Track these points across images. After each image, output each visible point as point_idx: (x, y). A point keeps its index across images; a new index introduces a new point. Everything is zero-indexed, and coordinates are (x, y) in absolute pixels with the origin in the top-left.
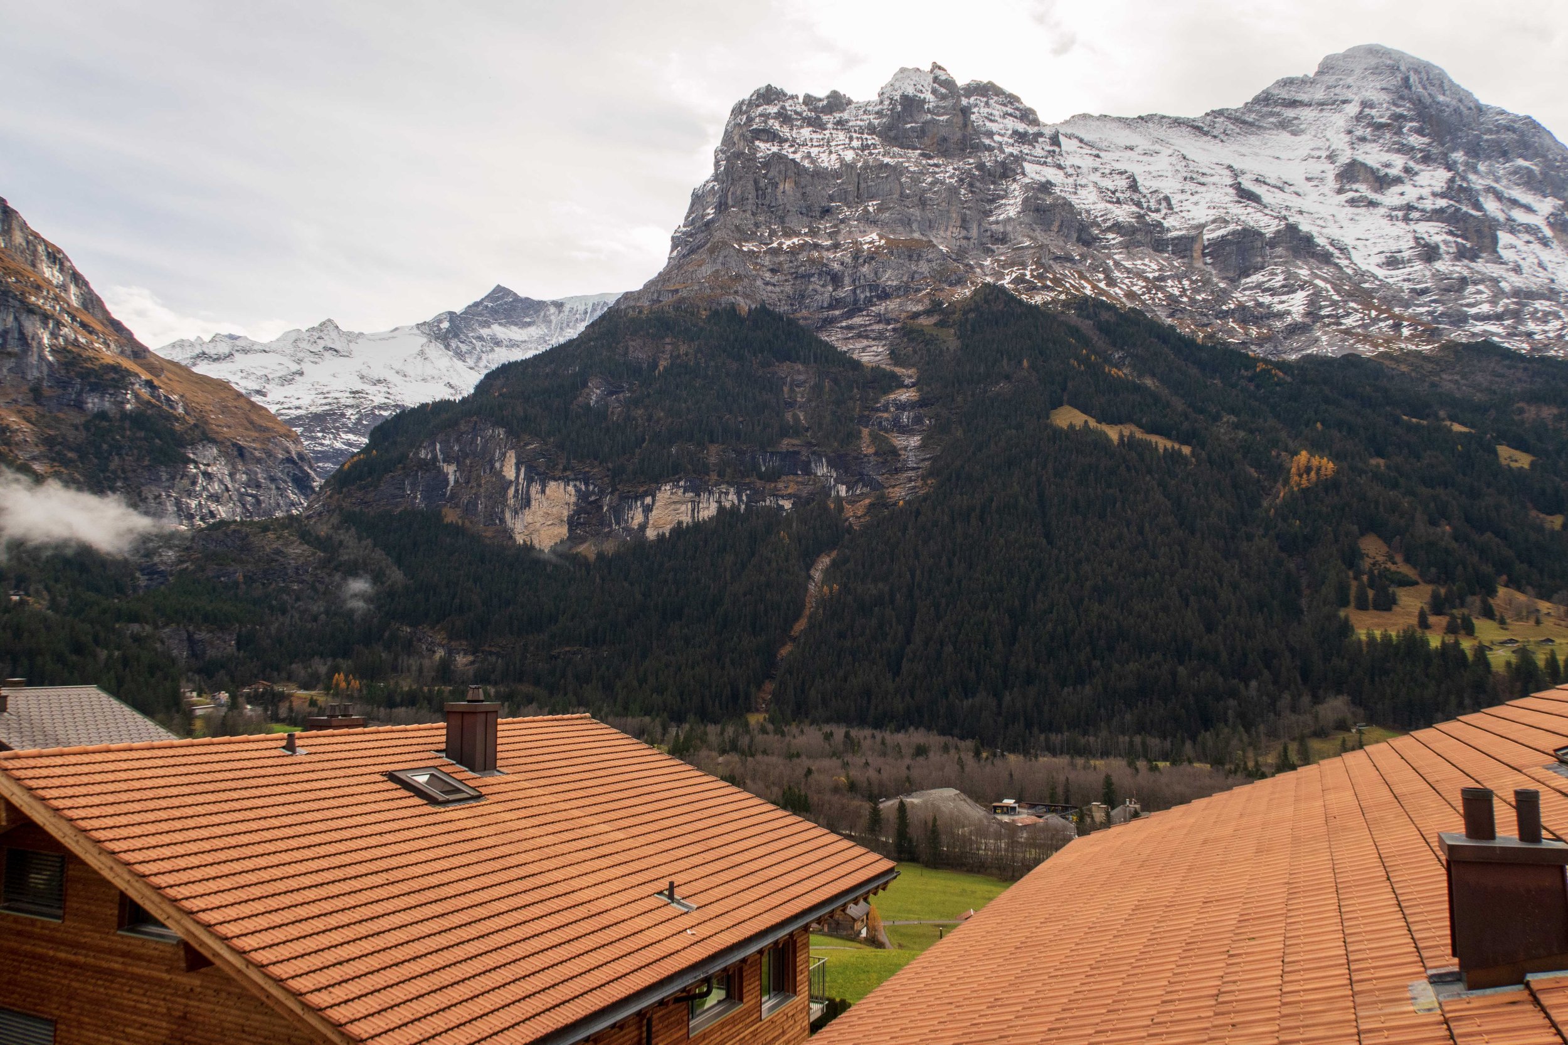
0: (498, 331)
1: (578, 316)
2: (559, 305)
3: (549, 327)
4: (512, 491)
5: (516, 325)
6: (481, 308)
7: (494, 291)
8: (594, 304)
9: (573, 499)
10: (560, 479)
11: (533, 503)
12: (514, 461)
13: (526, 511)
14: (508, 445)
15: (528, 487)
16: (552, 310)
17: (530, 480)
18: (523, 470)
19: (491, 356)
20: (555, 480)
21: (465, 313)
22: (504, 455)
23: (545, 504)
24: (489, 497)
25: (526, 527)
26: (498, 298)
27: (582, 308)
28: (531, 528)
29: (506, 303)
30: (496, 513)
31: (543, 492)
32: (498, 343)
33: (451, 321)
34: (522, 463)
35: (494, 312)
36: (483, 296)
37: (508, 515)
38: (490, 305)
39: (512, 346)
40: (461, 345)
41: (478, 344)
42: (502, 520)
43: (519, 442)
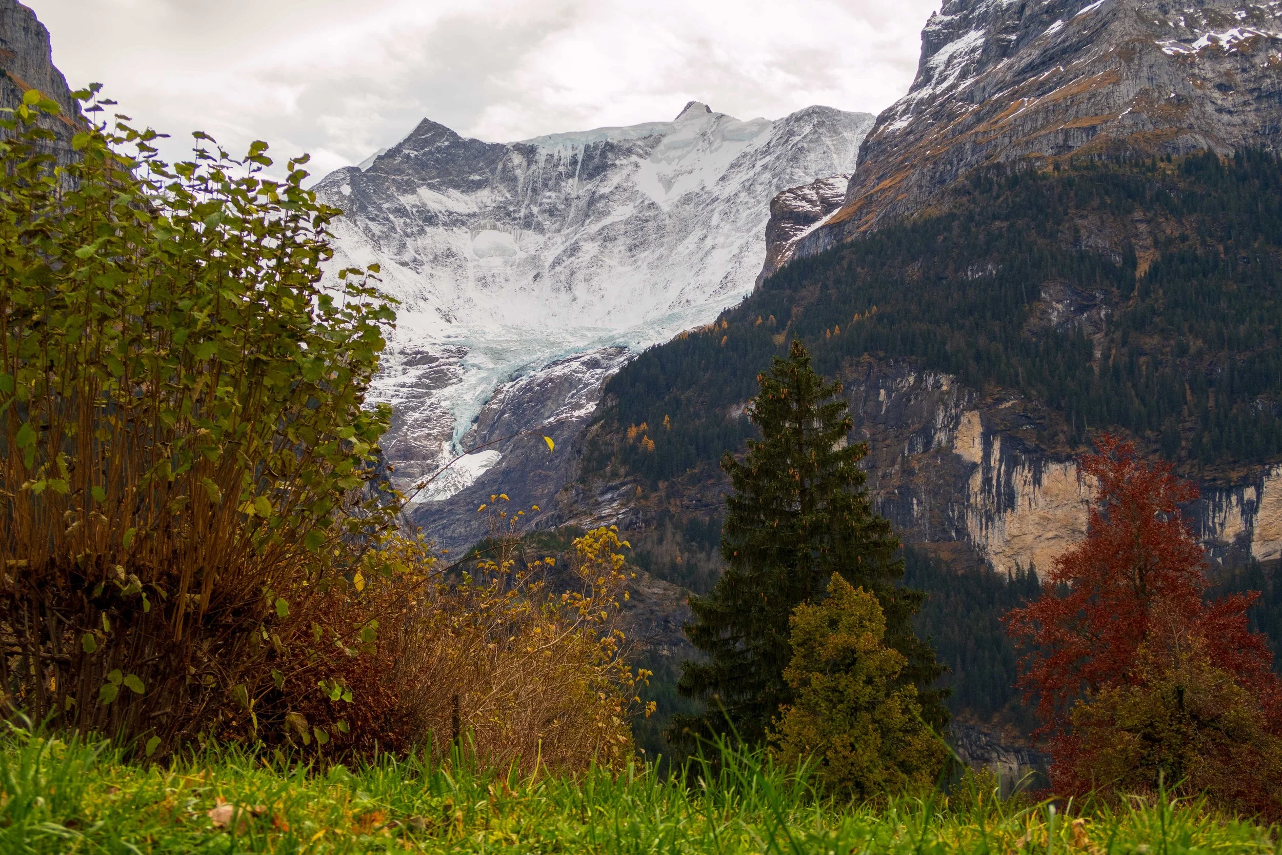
0: (429, 197)
1: (561, 168)
2: (528, 151)
3: (513, 190)
4: (976, 481)
5: (456, 186)
6: (398, 159)
7: (419, 130)
8: (587, 147)
9: (1095, 494)
10: (1069, 458)
11: (1019, 500)
12: (978, 429)
13: (1008, 516)
14: (963, 403)
15: (1009, 474)
16: (517, 159)
17: (1011, 462)
18: (997, 445)
19: (419, 242)
20: (1059, 461)
21: (373, 169)
22: (957, 419)
23: (1041, 502)
24: (934, 492)
25: (1007, 542)
26: (426, 142)
27: (567, 154)
28: (1016, 545)
29: (439, 150)
30: (950, 520)
31: (1037, 481)
32: (430, 219)
33: (353, 184)
34: (995, 433)
35: (420, 165)
36: (400, 139)
37: (972, 523)
38: (413, 154)
39: (454, 223)
40: (371, 224)
41: (399, 222)
42: (962, 532)
43: (982, 397)
